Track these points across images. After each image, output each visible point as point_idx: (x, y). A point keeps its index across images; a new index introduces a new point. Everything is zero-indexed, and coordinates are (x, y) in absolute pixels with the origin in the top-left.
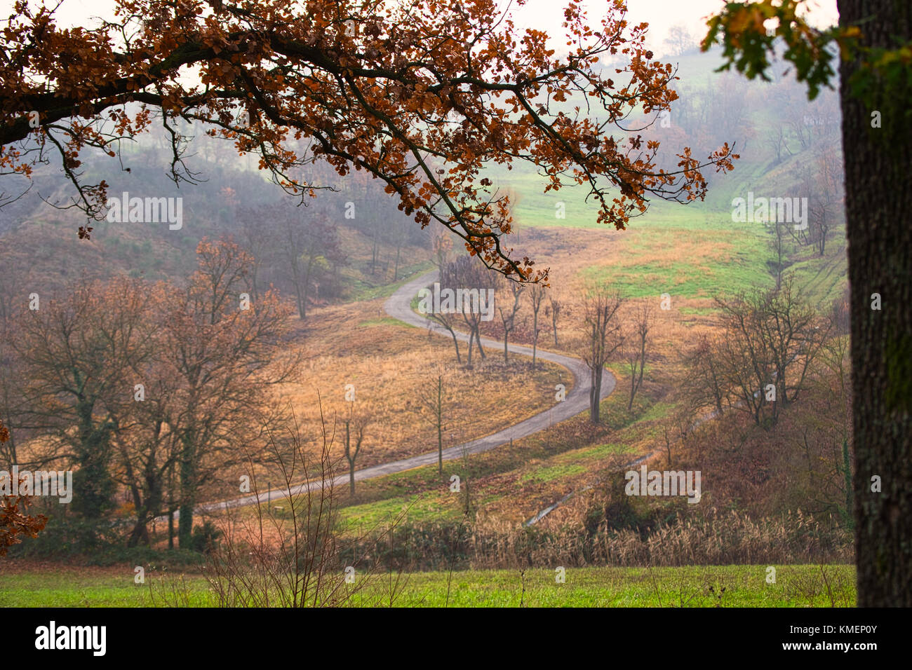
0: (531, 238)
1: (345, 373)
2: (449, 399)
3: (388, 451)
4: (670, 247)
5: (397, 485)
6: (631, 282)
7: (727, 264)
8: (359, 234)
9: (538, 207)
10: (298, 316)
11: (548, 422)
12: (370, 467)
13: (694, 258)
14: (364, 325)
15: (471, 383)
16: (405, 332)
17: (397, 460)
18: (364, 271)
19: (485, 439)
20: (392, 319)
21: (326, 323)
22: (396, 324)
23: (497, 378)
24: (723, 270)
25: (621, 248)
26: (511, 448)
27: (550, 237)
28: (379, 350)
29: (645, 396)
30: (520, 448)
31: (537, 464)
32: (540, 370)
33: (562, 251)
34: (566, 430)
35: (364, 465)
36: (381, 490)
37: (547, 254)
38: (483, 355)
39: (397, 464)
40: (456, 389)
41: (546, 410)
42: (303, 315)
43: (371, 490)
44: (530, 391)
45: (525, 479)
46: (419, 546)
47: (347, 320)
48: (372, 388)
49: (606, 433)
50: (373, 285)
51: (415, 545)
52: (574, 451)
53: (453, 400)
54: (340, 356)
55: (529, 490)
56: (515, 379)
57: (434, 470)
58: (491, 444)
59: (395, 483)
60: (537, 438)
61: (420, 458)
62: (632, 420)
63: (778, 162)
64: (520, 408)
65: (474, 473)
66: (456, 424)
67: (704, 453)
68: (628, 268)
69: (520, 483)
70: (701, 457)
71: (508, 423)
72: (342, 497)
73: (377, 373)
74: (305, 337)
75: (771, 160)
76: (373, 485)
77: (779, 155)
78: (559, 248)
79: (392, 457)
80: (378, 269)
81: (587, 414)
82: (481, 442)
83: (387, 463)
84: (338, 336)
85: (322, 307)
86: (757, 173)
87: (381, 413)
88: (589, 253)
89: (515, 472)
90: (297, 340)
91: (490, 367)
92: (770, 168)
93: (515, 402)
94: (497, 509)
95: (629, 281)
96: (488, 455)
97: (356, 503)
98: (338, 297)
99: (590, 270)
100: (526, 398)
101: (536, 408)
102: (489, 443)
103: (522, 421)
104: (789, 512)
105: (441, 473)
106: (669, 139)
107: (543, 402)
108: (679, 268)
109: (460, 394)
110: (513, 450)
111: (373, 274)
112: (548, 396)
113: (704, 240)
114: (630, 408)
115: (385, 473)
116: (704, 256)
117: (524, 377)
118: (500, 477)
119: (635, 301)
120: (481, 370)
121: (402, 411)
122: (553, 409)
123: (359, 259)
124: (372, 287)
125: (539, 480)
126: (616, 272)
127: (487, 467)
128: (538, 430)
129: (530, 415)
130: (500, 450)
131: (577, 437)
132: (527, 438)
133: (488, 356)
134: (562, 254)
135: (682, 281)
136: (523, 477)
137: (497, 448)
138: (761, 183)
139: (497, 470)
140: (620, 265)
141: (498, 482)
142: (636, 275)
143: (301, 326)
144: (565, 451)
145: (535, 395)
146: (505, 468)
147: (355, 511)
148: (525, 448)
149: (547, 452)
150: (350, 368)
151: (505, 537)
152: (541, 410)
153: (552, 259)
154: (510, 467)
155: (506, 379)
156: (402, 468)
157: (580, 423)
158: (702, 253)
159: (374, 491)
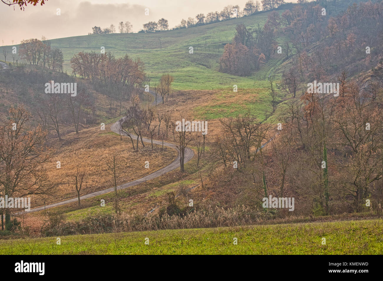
0: (178, 95)
1: (89, 155)
2: (126, 165)
3: (98, 187)
4: (234, 96)
5: (98, 200)
6: (212, 112)
7: (254, 103)
8: (107, 97)
9: (186, 81)
10: (75, 133)
11: (163, 172)
12: (89, 194)
13: (241, 101)
14: (100, 135)
15: (136, 158)
16: (115, 137)
17: (100, 190)
18: (107, 112)
19: (137, 180)
20: (112, 132)
21: (86, 135)
22: (113, 134)
23: (146, 155)
24: (251, 106)
25: (213, 98)
26: (146, 183)
27: (186, 95)
28: (104, 145)
29: (205, 160)
30: (150, 183)
31: (156, 190)
32: (165, 151)
33: (190, 100)
34: (171, 175)
35: (87, 193)
36: (91, 203)
37: (183, 102)
38: (144, 146)
39: (100, 192)
40: (129, 160)
41: (164, 167)
42: (77, 132)
43: (88, 203)
44: (159, 160)
45: (150, 196)
46: (94, 225)
47: (94, 133)
48: (97, 161)
49: (187, 176)
50: (110, 118)
51: (92, 225)
52: (172, 183)
53: (127, 165)
54: (89, 148)
55: (150, 200)
56: (154, 155)
57: (114, 194)
58: (139, 182)
59: (97, 200)
60: (158, 179)
61: (110, 189)
62: (199, 170)
63: (287, 59)
64: (154, 167)
65: (130, 194)
66: (127, 175)
67: (216, 183)
68: (213, 107)
69: (147, 198)
70: (215, 184)
71: (148, 173)
72: (75, 206)
73: (101, 155)
74: (77, 141)
75: (285, 58)
76: (89, 201)
77: (287, 55)
78: (189, 99)
79: (99, 189)
80: (113, 111)
81: (180, 168)
82: (135, 181)
83: (96, 192)
84: (89, 140)
85: (87, 128)
86: (279, 63)
87: (98, 171)
88: (200, 101)
89: (146, 193)
90: (74, 142)
91: (145, 150)
92: (284, 61)
93: (152, 164)
94: (135, 208)
95: (211, 112)
96: (137, 187)
97: (81, 208)
98: (94, 123)
99: (197, 108)
100: (157, 163)
101: (160, 166)
102: (138, 182)
103: (154, 172)
104: (239, 206)
105: (116, 195)
106: (241, 51)
107: (164, 164)
108: (233, 106)
109: (131, 162)
110: (147, 184)
111: (111, 113)
112: (166, 161)
113: (248, 93)
114: (198, 165)
115: (94, 196)
116: (245, 100)
117: (157, 154)
118: (140, 196)
119: (212, 120)
120: (141, 152)
121: (106, 170)
122: (167, 167)
123: (106, 107)
124: (110, 119)
125: (155, 196)
126: (207, 108)
127: (135, 191)
128: (159, 175)
129: (158, 169)
130: (142, 185)
131: (174, 178)
132: (154, 179)
133: (146, 146)
134: (189, 101)
135: (233, 111)
136: (148, 195)
137: (140, 184)
138: (280, 68)
139: (140, 192)
140: (210, 105)
141: (139, 198)
142: (215, 110)
143: (76, 137)
144: (169, 184)
145: (161, 161)
146: (142, 192)
147: (79, 212)
148: (152, 183)
149: (161, 185)
150: (91, 153)
151: (126, 220)
152: (162, 167)
153: (185, 104)
154: (146, 191)
155: (150, 155)
156: (101, 193)
157: (176, 172)
158: (245, 99)
159: (89, 203)
